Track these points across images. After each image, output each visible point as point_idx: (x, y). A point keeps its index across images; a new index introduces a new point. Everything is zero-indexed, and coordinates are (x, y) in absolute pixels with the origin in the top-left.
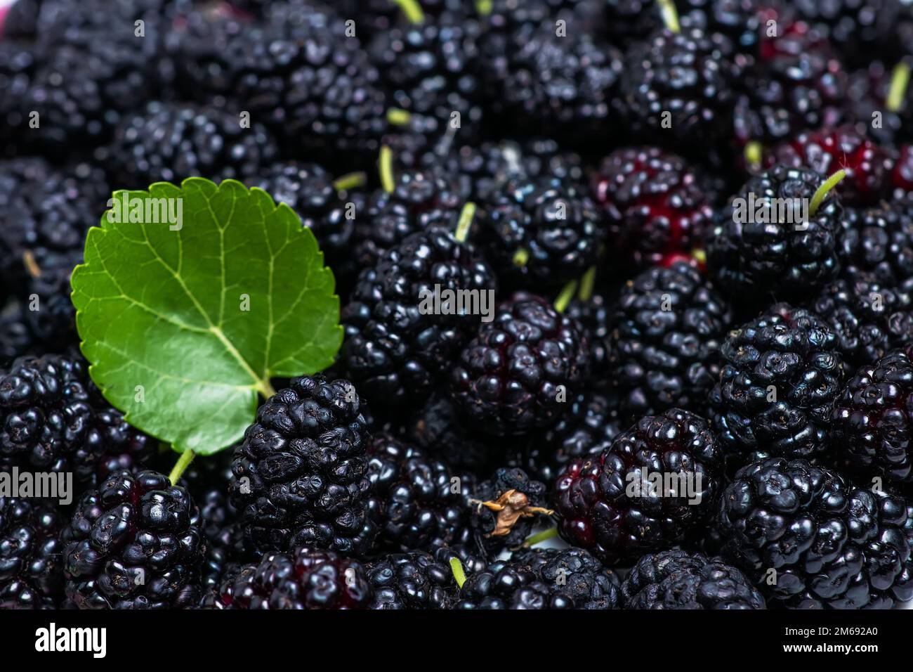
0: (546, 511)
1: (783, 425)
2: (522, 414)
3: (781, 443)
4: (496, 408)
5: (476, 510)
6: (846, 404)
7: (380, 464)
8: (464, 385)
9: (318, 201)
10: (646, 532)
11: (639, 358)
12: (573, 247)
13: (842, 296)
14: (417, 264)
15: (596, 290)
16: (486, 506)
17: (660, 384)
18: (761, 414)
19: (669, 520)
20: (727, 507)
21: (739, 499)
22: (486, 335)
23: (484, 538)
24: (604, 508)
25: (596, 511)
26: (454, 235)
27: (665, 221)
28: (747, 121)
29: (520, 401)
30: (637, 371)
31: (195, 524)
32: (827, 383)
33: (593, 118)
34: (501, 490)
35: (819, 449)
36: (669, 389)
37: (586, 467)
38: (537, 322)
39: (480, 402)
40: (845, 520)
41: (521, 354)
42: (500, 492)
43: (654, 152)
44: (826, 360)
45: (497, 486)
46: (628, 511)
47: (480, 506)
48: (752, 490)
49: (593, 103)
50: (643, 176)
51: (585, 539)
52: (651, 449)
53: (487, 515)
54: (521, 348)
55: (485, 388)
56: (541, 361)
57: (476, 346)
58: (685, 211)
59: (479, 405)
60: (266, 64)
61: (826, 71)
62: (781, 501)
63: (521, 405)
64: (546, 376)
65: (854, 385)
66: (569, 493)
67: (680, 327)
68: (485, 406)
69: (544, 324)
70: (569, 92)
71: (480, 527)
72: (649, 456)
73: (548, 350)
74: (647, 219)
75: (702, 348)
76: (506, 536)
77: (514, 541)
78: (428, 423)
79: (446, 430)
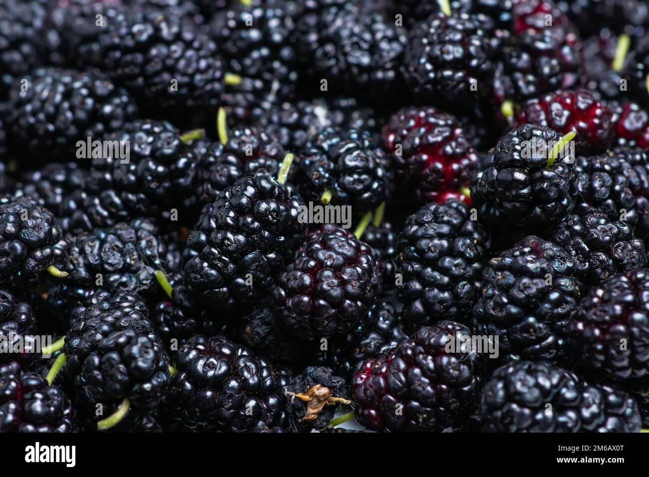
0: (345, 401)
1: (532, 335)
2: (327, 325)
3: (530, 349)
4: (307, 320)
5: (290, 400)
6: (581, 318)
7: (215, 362)
8: (282, 301)
9: (168, 151)
10: (424, 419)
11: (419, 276)
12: (368, 188)
13: (577, 228)
14: (244, 200)
15: (386, 218)
16: (298, 398)
17: (435, 297)
18: (515, 326)
19: (442, 409)
20: (486, 401)
21: (495, 394)
22: (300, 261)
23: (296, 422)
24: (390, 400)
25: (384, 403)
26: (276, 179)
27: (439, 166)
28: (503, 83)
29: (326, 315)
30: (418, 286)
31: (67, 415)
32: (567, 303)
33: (384, 81)
34: (310, 385)
35: (559, 353)
36: (442, 301)
37: (377, 366)
38: (340, 251)
39: (294, 315)
40: (578, 410)
41: (328, 277)
42: (308, 387)
43: (431, 111)
44: (566, 283)
45: (306, 382)
46: (409, 402)
47: (293, 397)
48: (506, 388)
49: (385, 70)
50: (423, 130)
51: (376, 423)
52: (427, 353)
53: (299, 404)
54: (328, 273)
55: (299, 304)
56: (343, 283)
57: (292, 270)
58: (456, 158)
59: (293, 318)
60: (129, 42)
61: (564, 43)
62: (529, 397)
63: (327, 319)
64: (346, 295)
65: (587, 304)
66: (363, 387)
67: (452, 252)
68: (298, 318)
69: (345, 252)
70: (366, 60)
71: (293, 413)
72: (425, 359)
73: (349, 274)
74: (425, 164)
75: (468, 269)
76: (314, 421)
77: (321, 424)
78: (254, 328)
79: (268, 334)
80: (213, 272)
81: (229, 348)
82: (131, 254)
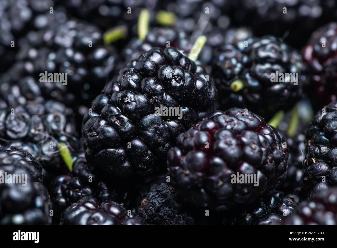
2: (222, 186)
4: (201, 179)
14: (149, 65)
29: (221, 175)
38: (243, 119)
39: (188, 172)
41: (225, 137)
54: (226, 133)
55: (192, 160)
56: (242, 145)
59: (186, 175)
63: (222, 179)
64: (244, 158)
69: (247, 121)
73: (249, 137)
78: (149, 200)
79: (163, 205)
80: (110, 129)
81: (119, 208)
82: (37, 124)
